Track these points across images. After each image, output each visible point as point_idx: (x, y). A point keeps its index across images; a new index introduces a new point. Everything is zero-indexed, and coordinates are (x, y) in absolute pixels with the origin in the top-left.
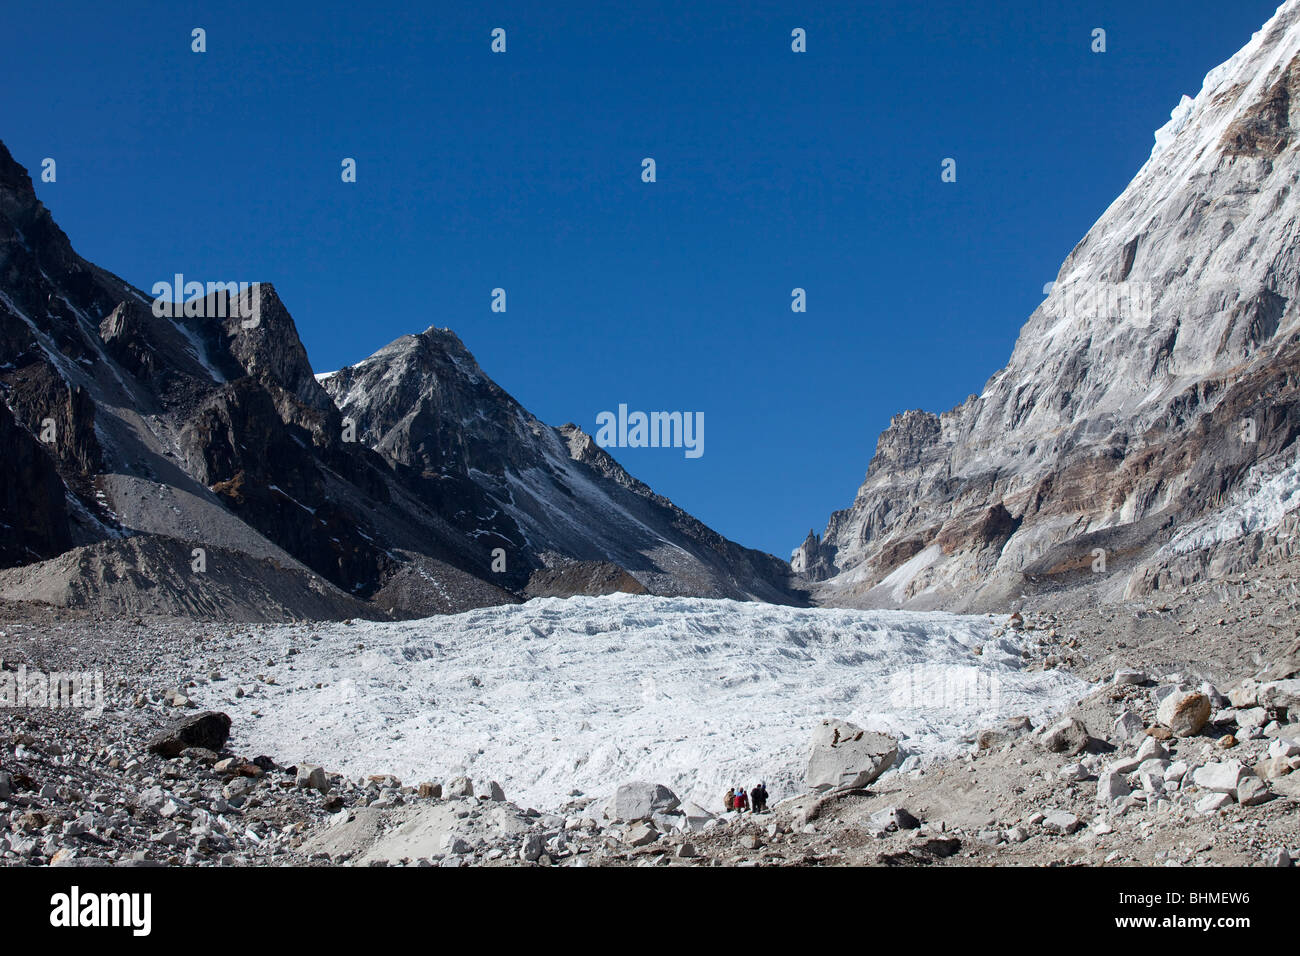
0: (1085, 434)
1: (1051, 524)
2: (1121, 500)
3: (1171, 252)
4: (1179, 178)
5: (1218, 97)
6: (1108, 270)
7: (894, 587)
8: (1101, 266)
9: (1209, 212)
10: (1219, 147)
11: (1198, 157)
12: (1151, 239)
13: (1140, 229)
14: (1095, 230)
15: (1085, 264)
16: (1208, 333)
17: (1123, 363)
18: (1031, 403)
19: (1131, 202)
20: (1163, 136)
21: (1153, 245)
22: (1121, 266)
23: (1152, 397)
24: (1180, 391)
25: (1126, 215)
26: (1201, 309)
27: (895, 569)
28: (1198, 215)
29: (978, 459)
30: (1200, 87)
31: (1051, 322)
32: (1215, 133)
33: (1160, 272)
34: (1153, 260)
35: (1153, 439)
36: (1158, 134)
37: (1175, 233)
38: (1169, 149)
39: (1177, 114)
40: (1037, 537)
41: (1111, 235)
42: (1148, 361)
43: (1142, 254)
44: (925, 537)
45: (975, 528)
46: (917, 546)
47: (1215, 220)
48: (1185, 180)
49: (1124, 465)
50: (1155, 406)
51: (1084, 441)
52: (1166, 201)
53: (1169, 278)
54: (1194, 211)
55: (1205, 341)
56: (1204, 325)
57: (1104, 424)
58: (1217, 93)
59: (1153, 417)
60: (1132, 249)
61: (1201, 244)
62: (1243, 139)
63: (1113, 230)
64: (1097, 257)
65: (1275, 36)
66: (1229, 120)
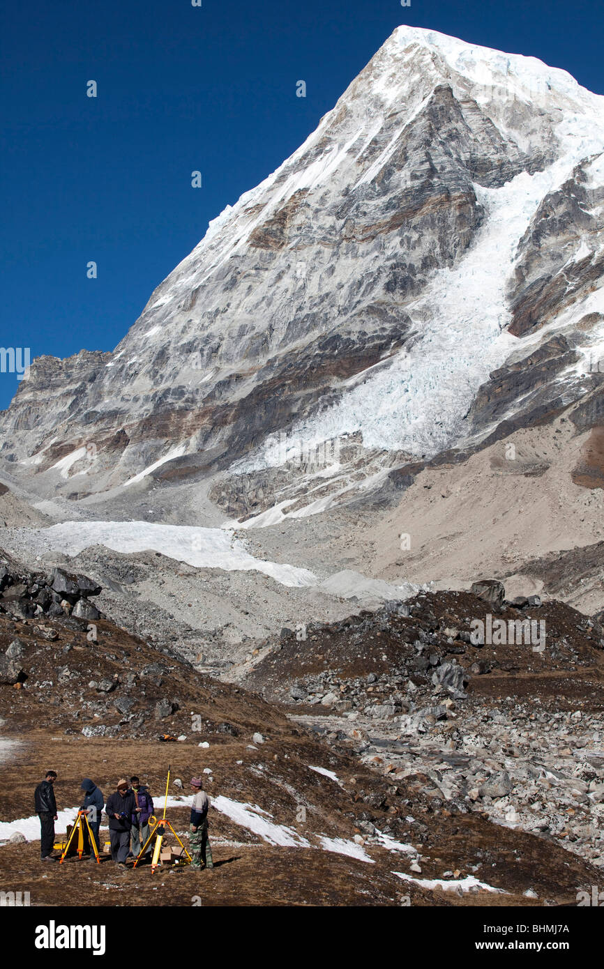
0: (170, 396)
1: (151, 443)
3: (218, 299)
4: (224, 255)
5: (247, 210)
6: (183, 303)
7: (61, 470)
8: (177, 300)
9: (240, 278)
10: (248, 241)
11: (235, 244)
12: (207, 289)
13: (201, 281)
14: (172, 276)
15: (167, 296)
16: (238, 347)
18: (136, 373)
19: (195, 263)
20: (215, 226)
21: (208, 292)
22: (190, 302)
23: (207, 379)
24: (222, 377)
25: (192, 270)
26: (235, 334)
27: (61, 459)
28: (234, 279)
29: (107, 401)
30: (237, 200)
31: (148, 328)
32: (245, 230)
33: (210, 309)
34: (208, 301)
35: (207, 402)
36: (210, 223)
37: (220, 288)
38: (217, 235)
39: (223, 214)
40: (142, 449)
41: (183, 280)
42: (205, 359)
43: (202, 297)
44: (77, 443)
45: (107, 440)
46: (72, 448)
47: (243, 284)
48: (228, 257)
49: (191, 415)
50: (207, 385)
51: (170, 400)
52: (216, 268)
53: (217, 313)
54: (231, 279)
55: (237, 351)
56: (236, 342)
57: (180, 392)
58: (248, 207)
59: (208, 390)
60: (196, 293)
61: (236, 296)
62: (260, 239)
63: (183, 277)
64: (174, 291)
65: (282, 179)
66: (254, 225)
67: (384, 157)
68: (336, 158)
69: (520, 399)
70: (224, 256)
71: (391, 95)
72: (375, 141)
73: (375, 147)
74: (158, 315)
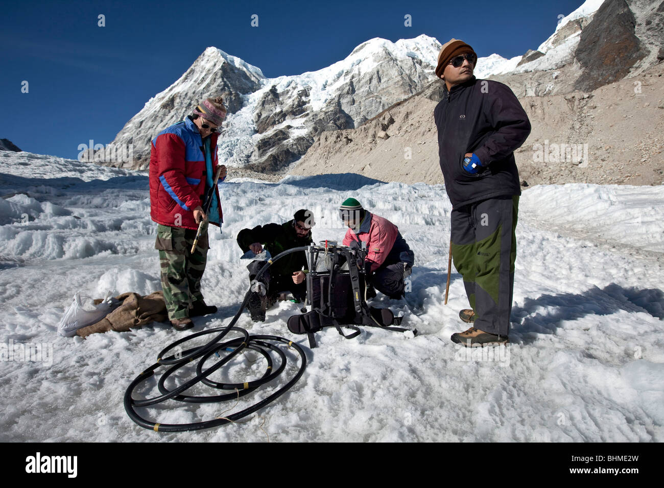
2: (140, 166)
3: (150, 124)
5: (159, 98)
6: (137, 126)
8: (135, 125)
9: (158, 118)
10: (159, 107)
11: (155, 108)
12: (146, 121)
13: (143, 119)
14: (133, 119)
15: (130, 125)
17: (140, 142)
20: (147, 104)
22: (139, 125)
23: (146, 148)
25: (140, 116)
28: (155, 118)
30: (155, 96)
31: (124, 133)
32: (158, 105)
33: (147, 127)
34: (146, 125)
36: (146, 104)
37: (151, 120)
38: (148, 106)
39: (150, 100)
42: (145, 142)
43: (144, 124)
47: (159, 120)
49: (141, 160)
50: (147, 150)
52: (148, 115)
53: (149, 128)
54: (155, 117)
59: (147, 152)
60: (142, 123)
61: (156, 123)
62: (164, 106)
63: (137, 119)
64: (134, 123)
65: (171, 90)
66: (162, 102)
67: (208, 81)
68: (189, 83)
69: (271, 150)
70: (152, 112)
71: (208, 66)
72: (203, 78)
73: (203, 80)
74: (127, 130)
